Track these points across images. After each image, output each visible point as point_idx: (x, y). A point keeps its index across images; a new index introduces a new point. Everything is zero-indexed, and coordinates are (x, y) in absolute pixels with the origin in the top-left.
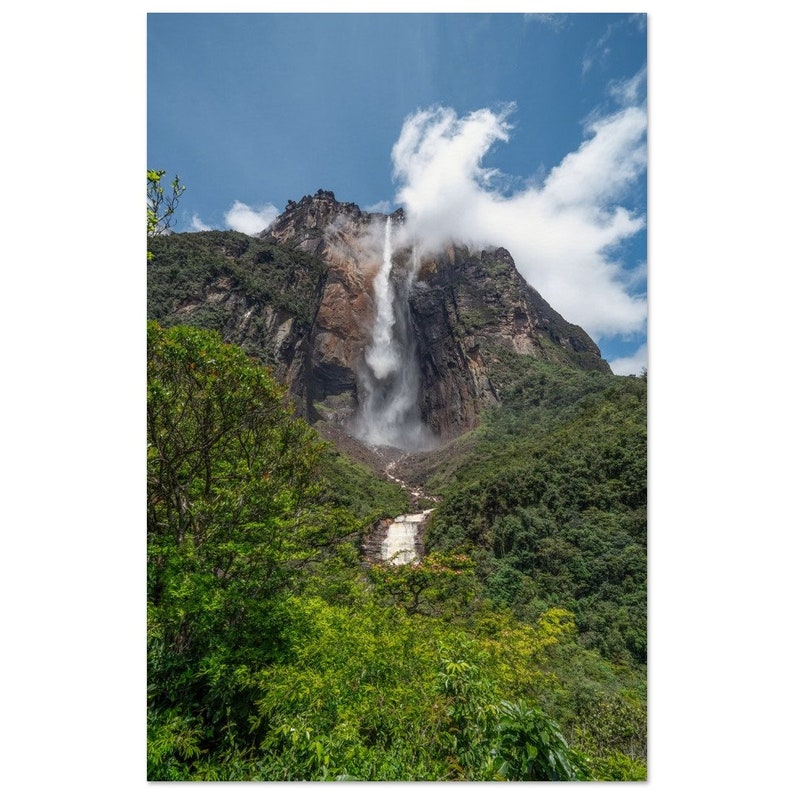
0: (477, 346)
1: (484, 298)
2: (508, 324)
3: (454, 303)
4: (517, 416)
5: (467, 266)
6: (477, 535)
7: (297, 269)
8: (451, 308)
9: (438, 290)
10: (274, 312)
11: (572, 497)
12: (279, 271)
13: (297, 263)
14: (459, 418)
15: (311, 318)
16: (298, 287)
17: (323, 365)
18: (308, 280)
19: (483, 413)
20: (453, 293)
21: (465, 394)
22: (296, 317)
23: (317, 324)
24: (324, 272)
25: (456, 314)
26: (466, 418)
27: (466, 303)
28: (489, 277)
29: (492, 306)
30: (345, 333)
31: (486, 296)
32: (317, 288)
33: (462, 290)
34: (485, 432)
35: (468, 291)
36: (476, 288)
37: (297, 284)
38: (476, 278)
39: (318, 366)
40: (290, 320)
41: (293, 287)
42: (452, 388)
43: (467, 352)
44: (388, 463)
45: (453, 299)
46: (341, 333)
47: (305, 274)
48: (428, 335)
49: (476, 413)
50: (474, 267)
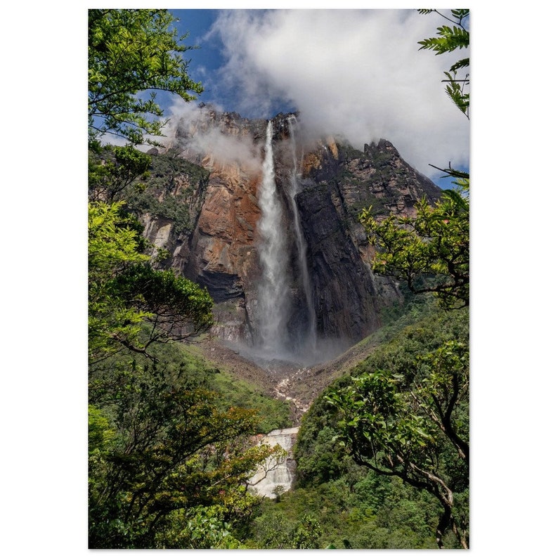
1: (371, 189)
2: (399, 212)
3: (340, 196)
4: (421, 310)
5: (349, 159)
7: (176, 176)
8: (337, 201)
9: (324, 186)
10: (152, 220)
12: (158, 179)
13: (177, 170)
14: (358, 320)
15: (191, 224)
16: (177, 194)
17: (206, 273)
18: (188, 186)
19: (384, 312)
20: (338, 187)
21: (362, 291)
22: (174, 223)
23: (200, 230)
24: (205, 178)
25: (343, 206)
26: (367, 319)
27: (353, 196)
28: (374, 168)
29: (380, 195)
30: (230, 237)
31: (372, 186)
32: (197, 193)
33: (347, 182)
34: (387, 333)
35: (353, 183)
36: (361, 179)
37: (176, 190)
38: (360, 170)
39: (202, 275)
40: (169, 227)
41: (172, 194)
42: (348, 287)
43: (359, 245)
44: (280, 380)
45: (339, 192)
46: (226, 238)
47: (185, 180)
48: (317, 231)
49: (377, 312)
50: (357, 160)
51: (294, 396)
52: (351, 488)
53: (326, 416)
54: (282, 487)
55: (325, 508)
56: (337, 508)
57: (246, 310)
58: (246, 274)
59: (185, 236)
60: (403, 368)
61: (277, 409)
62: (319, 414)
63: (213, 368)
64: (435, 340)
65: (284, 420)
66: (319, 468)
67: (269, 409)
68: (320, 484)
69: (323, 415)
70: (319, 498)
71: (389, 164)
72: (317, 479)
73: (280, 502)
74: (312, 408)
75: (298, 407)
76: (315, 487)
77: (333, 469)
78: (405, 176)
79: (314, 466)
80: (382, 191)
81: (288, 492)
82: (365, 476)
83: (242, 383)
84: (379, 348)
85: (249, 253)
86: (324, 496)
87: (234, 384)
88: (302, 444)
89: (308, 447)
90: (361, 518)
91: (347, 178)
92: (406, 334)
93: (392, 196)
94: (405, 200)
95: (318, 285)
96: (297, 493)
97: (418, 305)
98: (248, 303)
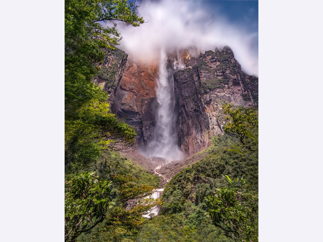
0: (211, 100)
1: (216, 73)
2: (229, 88)
3: (198, 76)
6: (188, 195)
7: (109, 55)
8: (196, 79)
9: (190, 69)
11: (238, 172)
13: (109, 52)
14: (199, 141)
15: (116, 83)
16: (109, 65)
17: (123, 110)
18: (115, 61)
19: (213, 139)
20: (198, 71)
21: (203, 127)
22: (107, 81)
23: (121, 87)
24: (125, 58)
25: (199, 82)
26: (204, 141)
27: (205, 76)
28: (219, 62)
29: (220, 78)
30: (137, 92)
31: (216, 72)
32: (120, 66)
33: (203, 69)
34: (213, 149)
35: (206, 69)
36: (211, 67)
37: (109, 63)
38: (211, 62)
39: (121, 111)
40: (104, 83)
41: (106, 65)
42: (196, 124)
43: (205, 104)
44: (157, 166)
45: (198, 73)
46: (134, 92)
47: (114, 58)
48: (183, 94)
49: (209, 138)
50: (210, 56)
51: (163, 174)
52: (186, 217)
53: (178, 185)
54: (153, 214)
55: (173, 225)
56: (178, 225)
57: (142, 131)
58: (143, 113)
59: (113, 89)
60: (219, 167)
61: (154, 179)
62: (175, 184)
63: (124, 157)
64: (237, 155)
65: (157, 185)
66: (172, 207)
67: (150, 179)
68: (171, 214)
69: (176, 184)
70: (170, 220)
71: (228, 60)
72: (170, 212)
73: (152, 220)
74: (172, 180)
75: (164, 179)
76: (169, 215)
77: (178, 208)
78: (236, 68)
79: (170, 206)
80: (221, 75)
81: (156, 216)
82: (193, 213)
83: (138, 166)
84: (208, 156)
85: (146, 102)
86: (173, 219)
87: (134, 166)
88: (164, 196)
89: (168, 198)
90: (189, 230)
91: (203, 66)
92: (223, 151)
93: (227, 78)
94: (233, 82)
95: (181, 122)
96: (161, 217)
97: (231, 137)
98: (144, 127)
